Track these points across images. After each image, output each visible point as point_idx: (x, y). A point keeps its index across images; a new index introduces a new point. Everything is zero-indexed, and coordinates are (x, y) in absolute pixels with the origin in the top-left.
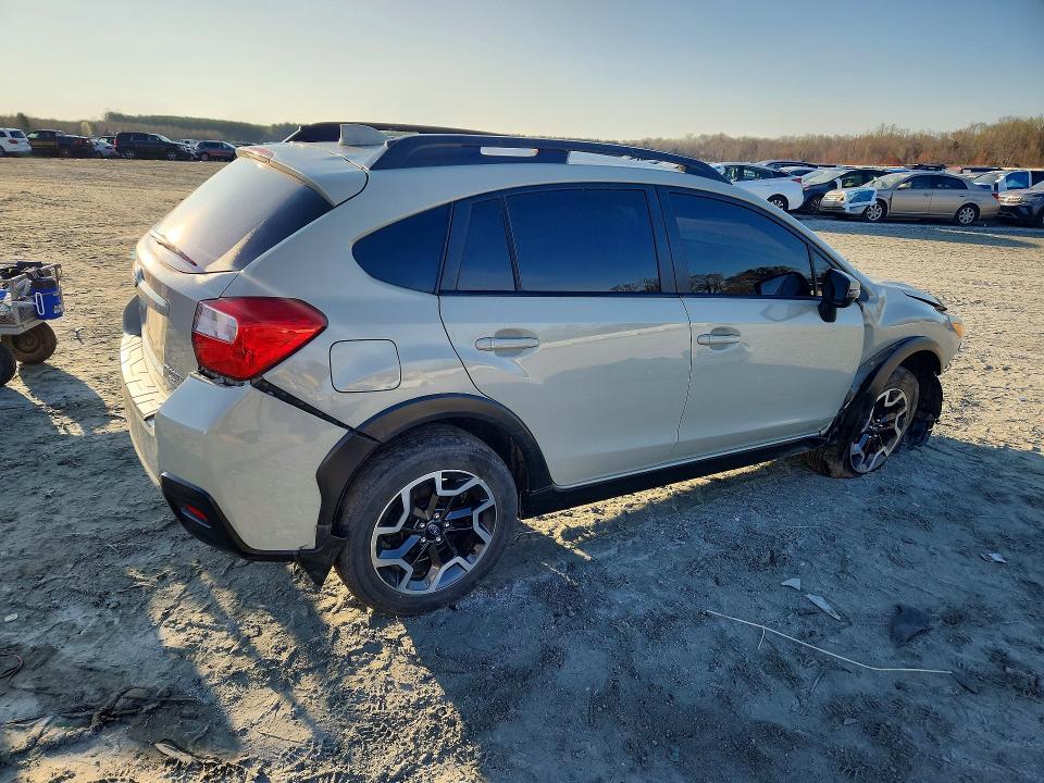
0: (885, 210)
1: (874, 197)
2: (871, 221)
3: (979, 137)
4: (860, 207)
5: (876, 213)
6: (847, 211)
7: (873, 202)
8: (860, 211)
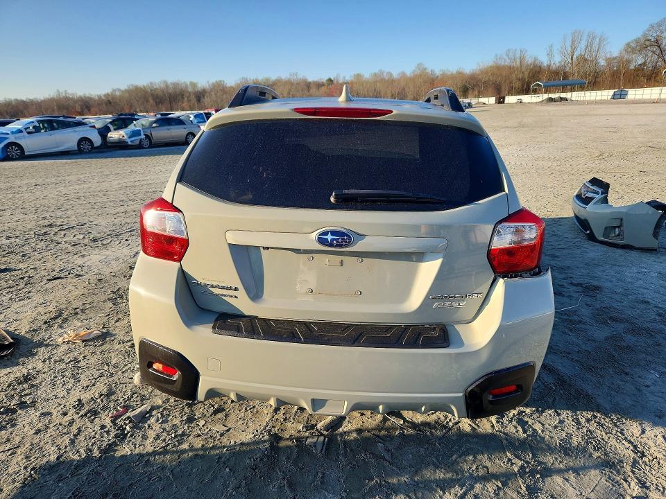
0: (150, 140)
1: (142, 133)
2: (144, 148)
3: (120, 96)
4: (136, 140)
5: (146, 143)
6: (130, 143)
7: (143, 137)
8: (138, 142)
